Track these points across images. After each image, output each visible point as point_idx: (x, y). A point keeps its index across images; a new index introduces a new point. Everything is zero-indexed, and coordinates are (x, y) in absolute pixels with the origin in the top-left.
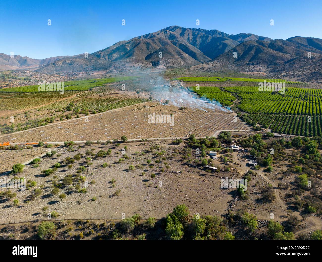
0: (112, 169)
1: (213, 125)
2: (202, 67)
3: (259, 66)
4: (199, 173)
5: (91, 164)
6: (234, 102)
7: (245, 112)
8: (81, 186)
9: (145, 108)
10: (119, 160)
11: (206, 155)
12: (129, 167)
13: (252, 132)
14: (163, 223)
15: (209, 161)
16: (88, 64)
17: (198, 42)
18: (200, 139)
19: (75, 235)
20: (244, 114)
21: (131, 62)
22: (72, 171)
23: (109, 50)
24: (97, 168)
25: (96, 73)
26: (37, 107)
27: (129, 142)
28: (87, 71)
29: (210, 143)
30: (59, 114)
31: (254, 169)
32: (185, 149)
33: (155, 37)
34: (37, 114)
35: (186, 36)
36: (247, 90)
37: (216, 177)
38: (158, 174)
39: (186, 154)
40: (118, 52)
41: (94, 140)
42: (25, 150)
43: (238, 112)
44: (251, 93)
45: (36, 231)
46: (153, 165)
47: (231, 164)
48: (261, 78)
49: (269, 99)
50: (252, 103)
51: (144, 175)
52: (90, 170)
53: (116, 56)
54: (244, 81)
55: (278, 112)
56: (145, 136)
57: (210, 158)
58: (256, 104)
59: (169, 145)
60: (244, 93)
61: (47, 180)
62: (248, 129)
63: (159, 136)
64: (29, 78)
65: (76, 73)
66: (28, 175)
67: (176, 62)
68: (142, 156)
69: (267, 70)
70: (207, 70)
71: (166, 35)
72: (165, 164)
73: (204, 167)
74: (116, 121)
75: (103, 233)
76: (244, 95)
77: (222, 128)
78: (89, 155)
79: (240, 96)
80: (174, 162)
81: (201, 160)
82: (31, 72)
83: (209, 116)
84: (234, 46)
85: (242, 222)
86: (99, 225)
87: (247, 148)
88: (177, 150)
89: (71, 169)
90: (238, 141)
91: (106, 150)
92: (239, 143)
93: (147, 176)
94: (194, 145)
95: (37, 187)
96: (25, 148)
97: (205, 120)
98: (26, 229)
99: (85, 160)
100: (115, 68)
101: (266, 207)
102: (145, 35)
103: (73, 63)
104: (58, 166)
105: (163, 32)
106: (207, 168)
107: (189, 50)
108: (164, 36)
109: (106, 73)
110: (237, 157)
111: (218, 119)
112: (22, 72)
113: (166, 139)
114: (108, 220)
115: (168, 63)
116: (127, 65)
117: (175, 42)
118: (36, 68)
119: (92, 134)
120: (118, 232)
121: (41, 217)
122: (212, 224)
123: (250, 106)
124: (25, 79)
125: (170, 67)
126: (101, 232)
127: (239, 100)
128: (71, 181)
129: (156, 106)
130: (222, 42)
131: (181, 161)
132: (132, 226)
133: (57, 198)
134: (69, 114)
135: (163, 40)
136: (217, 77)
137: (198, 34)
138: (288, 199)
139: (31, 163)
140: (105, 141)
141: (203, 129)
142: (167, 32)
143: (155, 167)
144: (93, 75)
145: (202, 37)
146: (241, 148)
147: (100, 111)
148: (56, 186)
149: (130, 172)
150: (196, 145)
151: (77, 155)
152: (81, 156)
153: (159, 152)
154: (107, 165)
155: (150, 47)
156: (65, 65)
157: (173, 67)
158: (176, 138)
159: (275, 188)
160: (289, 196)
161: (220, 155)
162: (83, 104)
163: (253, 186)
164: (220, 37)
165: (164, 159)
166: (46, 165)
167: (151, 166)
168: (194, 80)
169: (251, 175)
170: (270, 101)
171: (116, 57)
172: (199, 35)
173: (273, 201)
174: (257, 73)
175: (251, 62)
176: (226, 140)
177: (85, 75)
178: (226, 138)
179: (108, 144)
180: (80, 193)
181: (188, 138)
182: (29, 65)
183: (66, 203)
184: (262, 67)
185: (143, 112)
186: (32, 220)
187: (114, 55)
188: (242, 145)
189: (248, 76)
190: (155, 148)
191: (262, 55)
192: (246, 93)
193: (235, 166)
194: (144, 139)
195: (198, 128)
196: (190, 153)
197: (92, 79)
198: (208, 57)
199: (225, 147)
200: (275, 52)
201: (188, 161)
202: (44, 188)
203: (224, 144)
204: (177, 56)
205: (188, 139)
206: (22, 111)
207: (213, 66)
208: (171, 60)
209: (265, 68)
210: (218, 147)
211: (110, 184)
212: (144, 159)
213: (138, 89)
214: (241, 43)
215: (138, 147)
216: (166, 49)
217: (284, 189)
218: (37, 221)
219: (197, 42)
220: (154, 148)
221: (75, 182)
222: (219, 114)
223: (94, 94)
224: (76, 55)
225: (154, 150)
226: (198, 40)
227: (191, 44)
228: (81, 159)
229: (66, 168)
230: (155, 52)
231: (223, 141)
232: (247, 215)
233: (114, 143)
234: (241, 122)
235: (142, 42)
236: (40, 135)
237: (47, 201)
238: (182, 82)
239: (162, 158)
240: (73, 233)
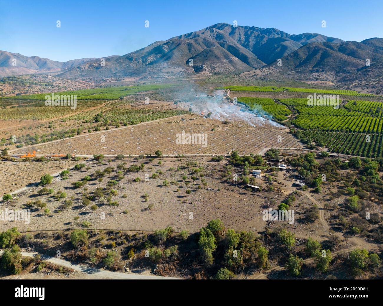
0: (145, 184)
1: (260, 142)
2: (255, 74)
3: (325, 74)
4: (239, 191)
5: (122, 178)
6: (289, 116)
7: (300, 128)
8: (112, 199)
9: (184, 122)
10: (153, 175)
11: (249, 174)
12: (163, 183)
13: (305, 151)
14: (196, 236)
15: (251, 180)
16: (118, 68)
18: (243, 157)
19: (107, 244)
20: (299, 130)
21: (169, 67)
22: (103, 184)
23: (144, 52)
24: (129, 182)
25: (127, 80)
26: (61, 117)
27: (163, 157)
28: (117, 77)
29: (254, 160)
30: (87, 125)
31: (301, 189)
32: (226, 166)
33: (199, 36)
34: (62, 124)
35: (236, 36)
37: (257, 196)
38: (194, 191)
39: (226, 172)
40: (153, 54)
41: (126, 154)
42: (52, 162)
43: (291, 129)
45: (68, 239)
46: (189, 182)
47: (276, 183)
48: (327, 89)
49: (331, 114)
50: (310, 118)
51: (179, 191)
52: (121, 184)
53: (152, 59)
54: (304, 91)
55: (339, 129)
56: (182, 152)
57: (253, 177)
58: (315, 119)
59: (208, 162)
60: (303, 106)
61: (77, 192)
62: (300, 147)
63: (198, 152)
64: (51, 84)
65: (104, 79)
66: (57, 187)
67: (224, 67)
68: (178, 173)
69: (336, 79)
70: (260, 78)
71: (212, 34)
72: (202, 181)
73: (245, 185)
74: (149, 134)
75: (135, 244)
76: (302, 108)
77: (271, 146)
78: (120, 169)
79: (297, 110)
80: (212, 180)
81: (242, 179)
82: (53, 76)
83: (257, 132)
84: (296, 49)
85: (279, 240)
86: (131, 235)
87: (296, 168)
88: (217, 168)
89: (101, 183)
90: (288, 159)
91: (138, 165)
92: (288, 162)
93: (182, 192)
94: (236, 163)
95: (67, 199)
96: (52, 160)
97: (251, 136)
98: (59, 236)
99: (117, 174)
100: (150, 73)
101: (307, 227)
102: (187, 35)
103: (100, 67)
104: (88, 179)
105: (208, 31)
106: (248, 187)
107: (240, 53)
108: (210, 35)
109: (139, 80)
110: (283, 177)
111: (267, 136)
112: (43, 77)
113: (205, 156)
114: (141, 232)
115: (214, 68)
116: (164, 70)
117: (223, 43)
118: (57, 72)
119: (124, 148)
120: (150, 243)
121: (73, 226)
122: (246, 239)
123: (307, 121)
124: (46, 85)
125: (215, 74)
126: (133, 242)
127: (295, 114)
128: (102, 194)
129: (196, 119)
130: (281, 43)
131: (221, 179)
132: (165, 239)
133: (88, 209)
134: (98, 126)
135: (208, 40)
136: (272, 87)
137: (252, 33)
138: (332, 221)
140: (138, 156)
141: (249, 146)
142: (213, 31)
143: (191, 184)
144: (123, 82)
145: (257, 37)
146: (289, 167)
147: (132, 123)
148: (87, 198)
149: (164, 188)
150: (238, 163)
151: (107, 168)
152: (112, 170)
153: (197, 168)
154: (140, 180)
155: (192, 49)
156: (91, 69)
157: (219, 74)
158: (216, 155)
159: (320, 209)
160: (335, 217)
161: (264, 174)
162: (112, 115)
163: (297, 206)
164: (278, 38)
165: (201, 176)
166: (76, 177)
167: (187, 183)
168: (244, 90)
169: (296, 195)
170: (332, 116)
171: (151, 61)
172: (253, 35)
173: (316, 221)
174: (322, 82)
175: (315, 69)
176: (273, 158)
177: (114, 81)
178: (273, 156)
179: (141, 159)
180: (111, 206)
181: (231, 155)
182: (49, 69)
183: (97, 214)
184: (329, 75)
185: (180, 125)
186: (64, 229)
187: (149, 58)
188: (291, 164)
189: (311, 86)
190: (192, 165)
191: (330, 60)
192: (304, 106)
193: (280, 186)
194: (181, 155)
195: (242, 145)
196: (231, 171)
197: (123, 87)
198: (262, 62)
199: (271, 166)
200: (346, 57)
201: (228, 179)
202: (74, 200)
203: (270, 163)
204: (225, 60)
205: (230, 156)
206: (46, 121)
207: (268, 73)
208: (217, 65)
209: (332, 76)
210: (263, 165)
211: (143, 199)
212: (180, 176)
213: (176, 98)
214: (304, 44)
215: (173, 163)
216: (212, 51)
217: (330, 210)
218: (69, 230)
219: (250, 44)
220: (191, 164)
221: (106, 196)
222: (269, 129)
223: (126, 104)
224: (104, 58)
225: (191, 166)
226: (251, 41)
227: (242, 46)
228: (112, 173)
229: (96, 182)
230: (198, 55)
231: (270, 159)
232: (285, 233)
233: (147, 157)
234: (294, 139)
235: (183, 42)
236: (67, 147)
237: (77, 212)
238: (229, 92)
239: (199, 174)
240: (105, 242)
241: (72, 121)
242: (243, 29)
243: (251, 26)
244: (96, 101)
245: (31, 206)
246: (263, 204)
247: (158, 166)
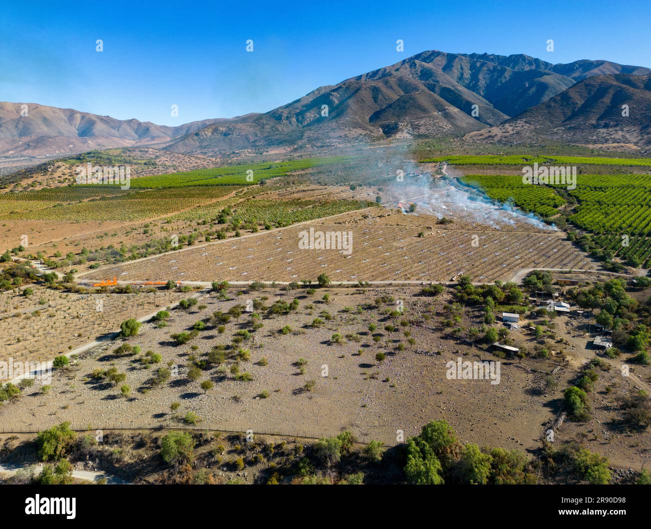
0: (299, 338)
1: (511, 257)
2: (490, 134)
3: (622, 130)
4: (478, 356)
5: (261, 326)
6: (561, 208)
7: (586, 229)
8: (240, 368)
9: (367, 220)
10: (314, 322)
11: (496, 321)
12: (333, 337)
13: (603, 274)
14: (400, 453)
15: (502, 334)
16: (259, 133)
17: (482, 82)
18: (482, 287)
19: (227, 460)
20: (584, 234)
21: (341, 128)
22: (225, 338)
23: (299, 105)
24: (271, 334)
25: (274, 151)
26: (165, 216)
27: (332, 286)
28: (257, 148)
29: (504, 294)
30: (205, 229)
31: (606, 355)
32: (450, 306)
33: (390, 74)
34: (165, 228)
35: (456, 71)
36: (592, 183)
37: (515, 368)
38: (390, 354)
39: (451, 316)
40: (315, 108)
41: (267, 280)
42: (143, 294)
43: (569, 231)
44: (601, 188)
45: (158, 447)
46: (381, 335)
47: (552, 342)
49: (643, 203)
50: (603, 211)
51: (363, 354)
52: (258, 337)
53: (313, 116)
54: (585, 162)
56: (365, 276)
57: (504, 327)
58: (613, 212)
59: (415, 295)
60: (585, 188)
61: (181, 353)
62: (592, 267)
63: (395, 277)
64: (153, 161)
65: (237, 152)
66: (147, 340)
67: (434, 125)
68: (358, 317)
69: (641, 139)
70: (500, 142)
71: (413, 70)
72: (406, 334)
73: (490, 345)
75: (281, 463)
76: (584, 193)
77: (533, 264)
78: (257, 308)
79: (575, 196)
80: (425, 332)
81: (483, 331)
82: (157, 150)
83: (502, 239)
84: (564, 88)
85: (575, 469)
86: (274, 446)
87: (590, 309)
88: (432, 308)
89: (223, 335)
90: (570, 292)
91: (289, 301)
92: (571, 298)
93: (368, 357)
94: (470, 299)
95: (162, 365)
96: (143, 292)
97: (493, 247)
98: (142, 441)
99: (250, 318)
100: (310, 140)
101: (632, 440)
102: (371, 74)
103: (230, 133)
104: (200, 327)
105: (407, 65)
106: (496, 348)
107: (463, 99)
108: (409, 73)
109: (293, 151)
110: (565, 329)
111: (522, 245)
112: (141, 151)
113: (409, 284)
114: (291, 439)
115: (417, 127)
116: (332, 134)
117: (431, 84)
118: (165, 143)
119: (264, 268)
120: (309, 464)
121: (167, 422)
122: (505, 468)
123: (599, 217)
124: (145, 164)
126: (278, 459)
127: (572, 203)
128: (223, 357)
129: (389, 215)
130: (536, 79)
131: (441, 330)
132: (338, 455)
133: (196, 387)
134: (222, 230)
135: (407, 81)
136: (525, 156)
137: (483, 65)
139: (153, 320)
140: (287, 283)
141: (490, 264)
142: (415, 65)
143: (385, 339)
144: (266, 155)
145: (491, 72)
146: (574, 308)
147: (279, 224)
148: (196, 364)
149: (334, 346)
150: (473, 299)
151: (235, 307)
152: (242, 310)
154: (290, 331)
155: (380, 97)
156: (216, 137)
157: (426, 136)
158: (429, 282)
161: (526, 322)
162: (247, 210)
163: (602, 393)
164: (531, 71)
165: (403, 324)
166: (180, 324)
167: (377, 337)
168: (473, 162)
169: (598, 368)
170: (645, 207)
171: (311, 119)
172: (485, 68)
173: (649, 429)
174: (615, 144)
175: (602, 123)
176: (540, 290)
177: (252, 155)
178: (540, 285)
179: (293, 289)
180: (238, 382)
181: (457, 283)
182: (153, 138)
183: (213, 398)
184: (628, 132)
185: (361, 227)
186: (152, 426)
187: (308, 114)
188: (577, 301)
189: (596, 153)
190: (385, 302)
192: (588, 189)
193: (560, 347)
194: (364, 283)
195: (477, 263)
196: (460, 314)
197: (265, 163)
198: (502, 114)
199: (538, 306)
201: (455, 331)
202: (174, 367)
203: (535, 299)
204: (436, 113)
205: (456, 285)
206: (140, 222)
207: (515, 132)
208: (422, 122)
209: (635, 134)
210: (521, 304)
211: (295, 368)
212: (363, 322)
213: (353, 180)
214: (579, 80)
215: (350, 298)
218: (160, 428)
219: (479, 83)
220: (384, 300)
221: (230, 360)
222: (526, 233)
223: (269, 192)
224: (237, 117)
225: (383, 304)
226: (482, 78)
227: (466, 87)
228: (242, 316)
229: (214, 332)
230: (390, 106)
231: (534, 291)
232: (586, 455)
233: (304, 286)
234: (577, 251)
235: (364, 86)
236: (170, 267)
237: (179, 391)
238: (445, 167)
239: (399, 321)
240: (224, 457)
241: (181, 222)
242: (468, 58)
243: (481, 53)
244: (221, 188)
245: (100, 378)
246: (531, 385)
247: (322, 303)
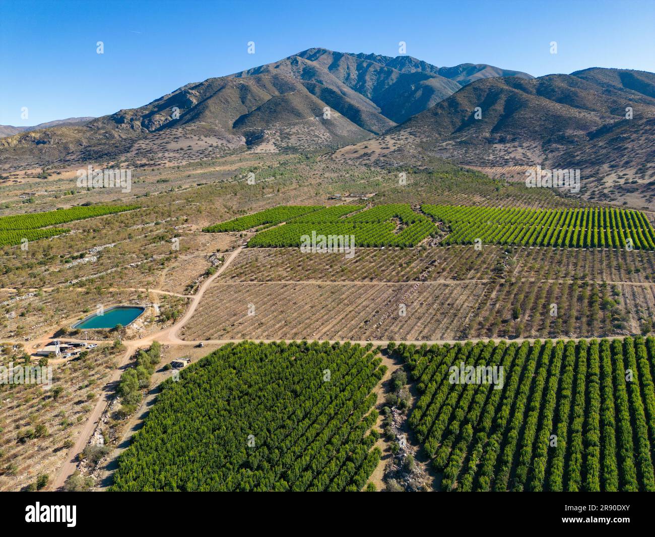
35: (342, 71)
40: (167, 109)
53: (163, 118)
67: (309, 134)
71: (295, 68)
105: (288, 63)
108: (290, 71)
115: (287, 136)
117: (313, 85)
135: (282, 79)
137: (369, 65)
142: (297, 62)
145: (379, 73)
155: (249, 97)
171: (161, 123)
172: (371, 69)
175: (497, 136)
187: (158, 117)
198: (388, 120)
204: (312, 118)
208: (294, 130)
216: (286, 101)
219: (366, 84)
226: (369, 80)
227: (352, 88)
230: (259, 109)
235: (230, 84)
242: (355, 58)
